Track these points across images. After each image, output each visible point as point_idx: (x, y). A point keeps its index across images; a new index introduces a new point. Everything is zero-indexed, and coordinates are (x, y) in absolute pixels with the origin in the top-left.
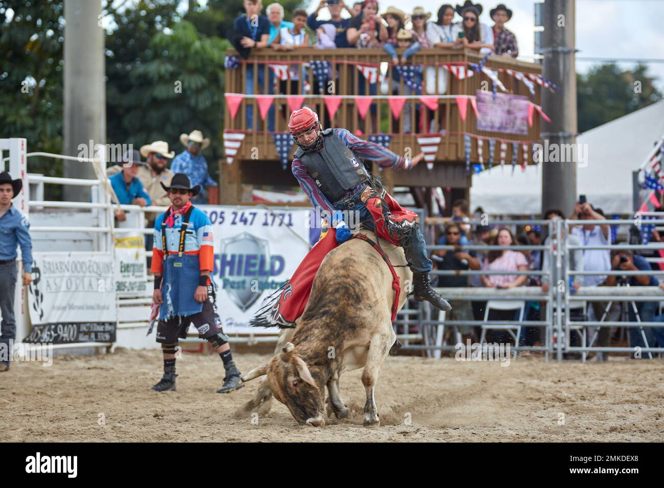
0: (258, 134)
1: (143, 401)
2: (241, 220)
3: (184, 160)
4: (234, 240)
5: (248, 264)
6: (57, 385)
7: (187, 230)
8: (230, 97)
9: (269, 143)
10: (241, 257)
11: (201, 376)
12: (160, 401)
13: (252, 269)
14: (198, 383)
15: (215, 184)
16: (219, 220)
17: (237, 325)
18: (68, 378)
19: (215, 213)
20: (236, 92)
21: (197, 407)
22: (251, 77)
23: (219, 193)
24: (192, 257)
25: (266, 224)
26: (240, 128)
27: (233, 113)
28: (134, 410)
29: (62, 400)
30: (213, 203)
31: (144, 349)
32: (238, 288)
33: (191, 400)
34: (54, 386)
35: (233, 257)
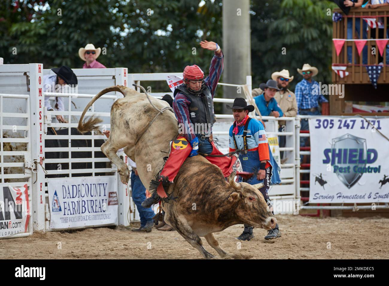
0: (355, 66)
1: (280, 250)
2: (345, 126)
3: (303, 85)
4: (340, 139)
5: (351, 156)
6: (222, 239)
7: (247, 135)
8: (336, 41)
9: (363, 72)
10: (345, 150)
11: (319, 232)
12: (291, 250)
13: (354, 159)
14: (317, 238)
15: (326, 101)
16: (330, 125)
17: (344, 197)
18: (229, 234)
19: (327, 120)
20: (340, 38)
21: (317, 254)
22: (351, 27)
23: (329, 107)
24: (254, 152)
25: (363, 128)
26: (343, 62)
27: (338, 52)
28: (274, 256)
29: (225, 248)
30: (325, 114)
31: (280, 214)
32: (345, 172)
33: (313, 249)
34: (220, 239)
35: (340, 150)
